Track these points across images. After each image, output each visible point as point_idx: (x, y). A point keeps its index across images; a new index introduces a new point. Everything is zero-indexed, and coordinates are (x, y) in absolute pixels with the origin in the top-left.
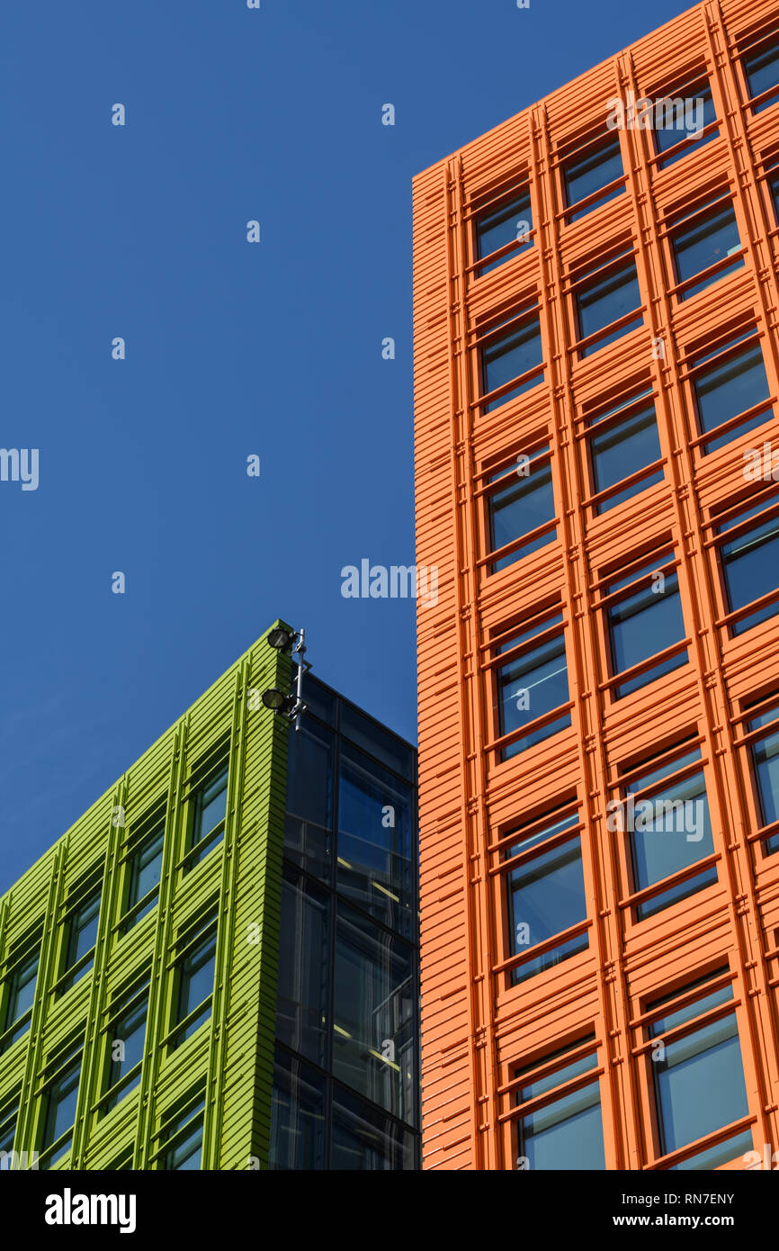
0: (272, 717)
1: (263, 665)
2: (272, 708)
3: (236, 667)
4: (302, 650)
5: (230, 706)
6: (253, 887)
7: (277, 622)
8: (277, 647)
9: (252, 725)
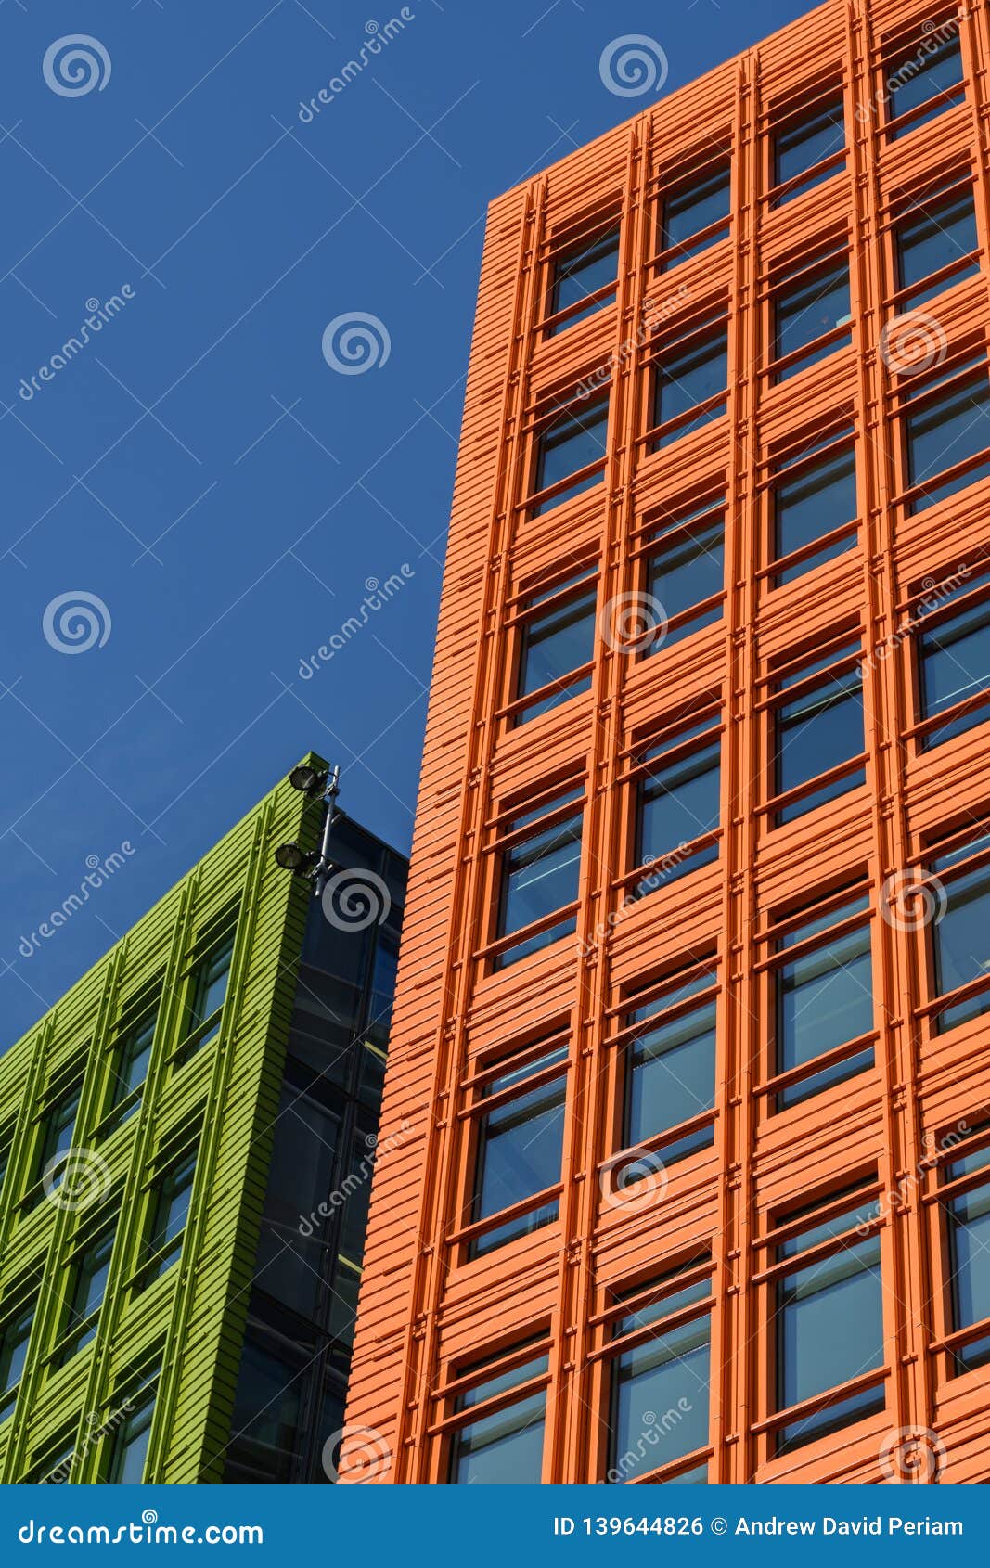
0: (289, 877)
1: (287, 810)
2: (289, 868)
3: (258, 810)
4: (335, 792)
5: (244, 862)
6: (244, 1094)
7: (309, 754)
8: (305, 789)
9: (268, 885)
